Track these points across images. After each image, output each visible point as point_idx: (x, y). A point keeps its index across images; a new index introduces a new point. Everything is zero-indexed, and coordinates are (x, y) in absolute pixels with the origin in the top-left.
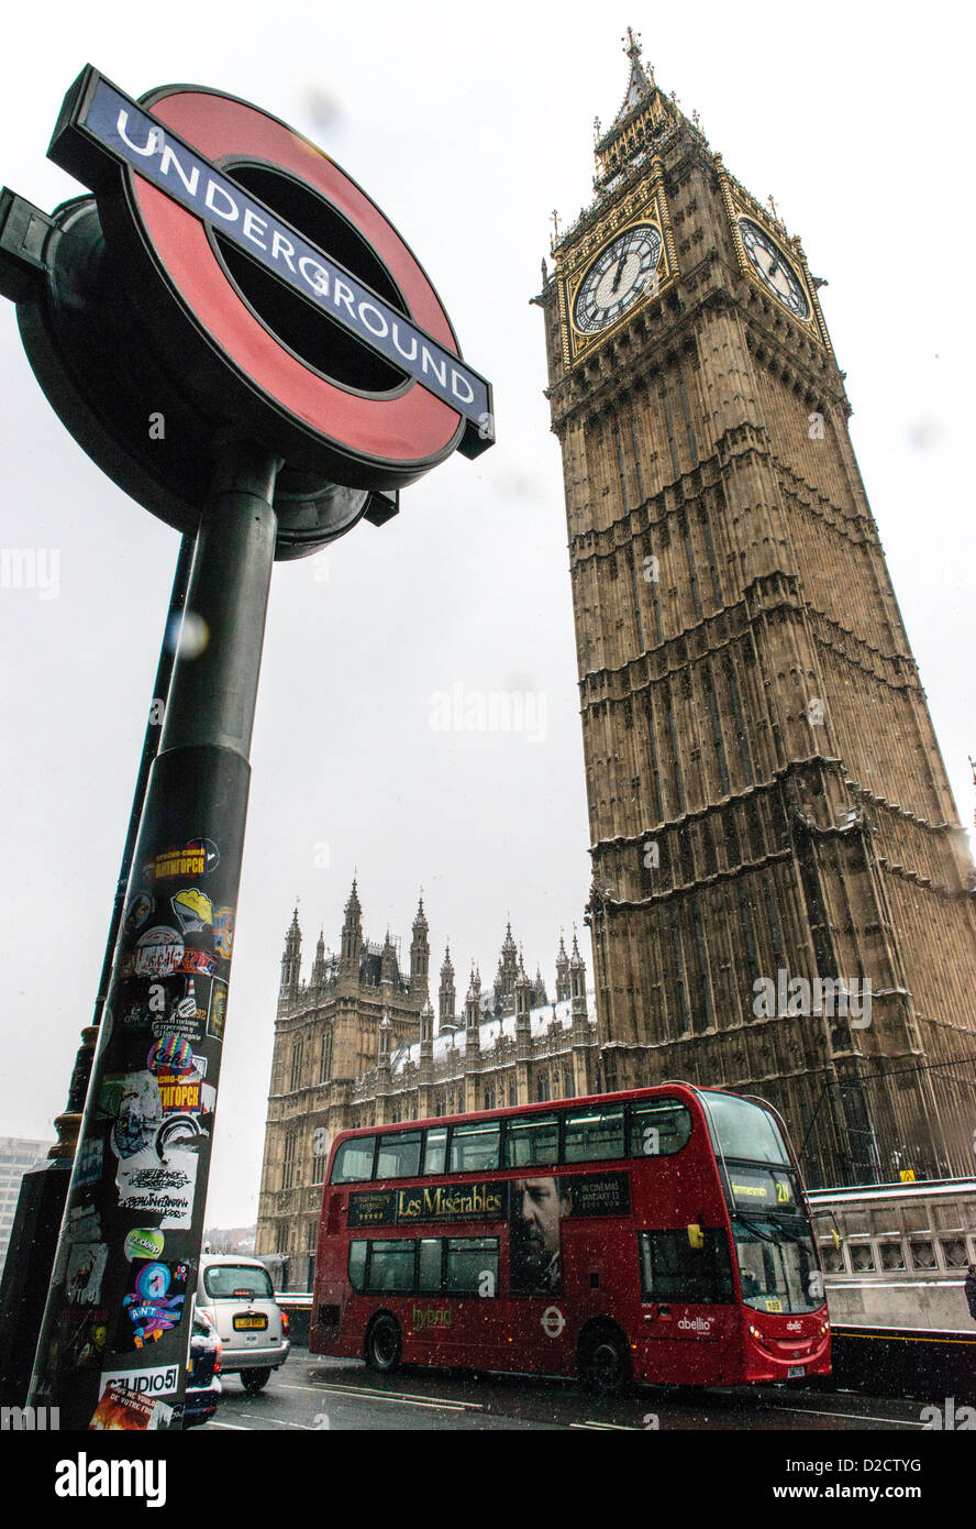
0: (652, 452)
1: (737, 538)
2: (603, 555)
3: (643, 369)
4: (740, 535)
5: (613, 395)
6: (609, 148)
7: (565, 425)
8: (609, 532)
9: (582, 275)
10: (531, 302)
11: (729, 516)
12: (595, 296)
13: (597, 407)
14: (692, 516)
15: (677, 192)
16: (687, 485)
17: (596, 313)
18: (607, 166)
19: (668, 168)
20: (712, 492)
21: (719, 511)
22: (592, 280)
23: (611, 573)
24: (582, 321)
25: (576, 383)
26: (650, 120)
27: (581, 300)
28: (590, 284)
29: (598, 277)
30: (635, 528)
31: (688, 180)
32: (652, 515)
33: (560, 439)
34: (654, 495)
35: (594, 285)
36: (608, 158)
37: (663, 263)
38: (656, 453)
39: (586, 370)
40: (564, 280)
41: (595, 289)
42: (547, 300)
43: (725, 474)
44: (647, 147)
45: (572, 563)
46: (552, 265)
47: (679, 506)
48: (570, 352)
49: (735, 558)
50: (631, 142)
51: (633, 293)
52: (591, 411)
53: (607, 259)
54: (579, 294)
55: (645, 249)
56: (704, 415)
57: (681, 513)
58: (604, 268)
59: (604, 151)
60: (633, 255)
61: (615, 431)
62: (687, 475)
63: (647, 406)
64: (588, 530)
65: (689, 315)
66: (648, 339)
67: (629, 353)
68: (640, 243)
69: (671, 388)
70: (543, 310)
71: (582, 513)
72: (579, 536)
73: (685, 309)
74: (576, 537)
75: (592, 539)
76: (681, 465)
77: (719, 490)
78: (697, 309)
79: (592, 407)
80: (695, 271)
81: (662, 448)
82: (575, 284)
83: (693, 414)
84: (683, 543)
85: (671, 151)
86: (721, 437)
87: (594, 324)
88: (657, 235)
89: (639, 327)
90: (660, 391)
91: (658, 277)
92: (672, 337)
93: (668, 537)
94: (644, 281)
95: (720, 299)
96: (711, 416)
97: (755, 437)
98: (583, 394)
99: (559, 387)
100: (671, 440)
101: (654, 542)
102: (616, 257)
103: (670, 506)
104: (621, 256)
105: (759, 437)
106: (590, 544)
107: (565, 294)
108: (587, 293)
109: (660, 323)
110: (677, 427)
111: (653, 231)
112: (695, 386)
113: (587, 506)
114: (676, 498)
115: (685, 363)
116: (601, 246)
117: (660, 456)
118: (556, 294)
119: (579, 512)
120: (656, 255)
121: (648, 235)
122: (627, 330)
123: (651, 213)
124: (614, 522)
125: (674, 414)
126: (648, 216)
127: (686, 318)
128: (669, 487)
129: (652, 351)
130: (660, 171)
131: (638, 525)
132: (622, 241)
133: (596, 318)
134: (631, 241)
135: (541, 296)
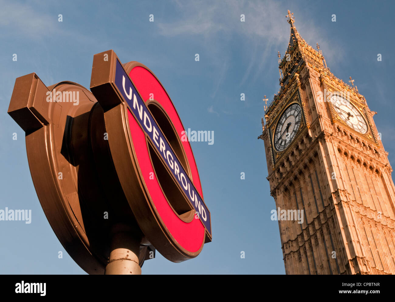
0: (308, 203)
2: (295, 251)
3: (301, 166)
5: (292, 178)
7: (275, 192)
8: (296, 240)
9: (276, 125)
10: (259, 138)
12: (281, 134)
13: (287, 183)
14: (325, 231)
15: (306, 88)
16: (322, 217)
17: (282, 142)
22: (279, 127)
23: (299, 259)
24: (277, 146)
25: (277, 172)
26: (297, 54)
27: (276, 136)
28: (279, 129)
29: (281, 126)
30: (306, 238)
31: (309, 83)
33: (275, 198)
35: (280, 131)
36: (284, 71)
37: (303, 120)
38: (310, 203)
39: (280, 168)
40: (269, 128)
42: (264, 136)
43: (333, 212)
45: (283, 255)
46: (265, 121)
47: (320, 227)
48: (274, 160)
51: (294, 133)
52: (285, 186)
53: (284, 118)
54: (275, 134)
55: (296, 114)
57: (321, 229)
58: (283, 122)
60: (292, 116)
61: (295, 193)
62: (321, 212)
63: (305, 182)
64: (288, 240)
65: (315, 141)
66: (301, 152)
67: (295, 159)
68: (294, 111)
69: (312, 174)
70: (263, 141)
71: (285, 232)
72: (285, 243)
73: (312, 140)
74: (284, 244)
75: (290, 244)
76: (319, 208)
77: (333, 219)
78: (316, 139)
79: (284, 184)
80: (314, 123)
81: (312, 200)
82: (273, 130)
83: (321, 184)
84: (323, 243)
85: (303, 70)
86: (330, 196)
87: (281, 147)
88: (300, 107)
89: (297, 148)
90: (309, 175)
91: (302, 126)
92: (309, 152)
93: (318, 241)
94: (297, 128)
95: (324, 135)
96: (326, 186)
97: (343, 195)
98: (281, 178)
99: (272, 175)
100: (315, 197)
101: (313, 244)
102: (287, 117)
103: (317, 227)
104: (288, 117)
105: (345, 194)
106: (289, 246)
107: (270, 134)
108: (278, 133)
109: (304, 146)
110: (316, 191)
111: (298, 106)
112: (320, 172)
113: (287, 228)
114: (319, 223)
115: (315, 162)
116: (281, 112)
117: (311, 204)
118: (267, 134)
119: (284, 232)
120: (300, 116)
121: (297, 107)
122: (293, 149)
123: (297, 98)
124: (298, 235)
125: (314, 185)
126: (296, 99)
127: (313, 144)
128: (316, 218)
129: (303, 158)
130: (298, 80)
131: (306, 236)
132: (288, 111)
133: (282, 145)
134: (291, 110)
135: (262, 135)
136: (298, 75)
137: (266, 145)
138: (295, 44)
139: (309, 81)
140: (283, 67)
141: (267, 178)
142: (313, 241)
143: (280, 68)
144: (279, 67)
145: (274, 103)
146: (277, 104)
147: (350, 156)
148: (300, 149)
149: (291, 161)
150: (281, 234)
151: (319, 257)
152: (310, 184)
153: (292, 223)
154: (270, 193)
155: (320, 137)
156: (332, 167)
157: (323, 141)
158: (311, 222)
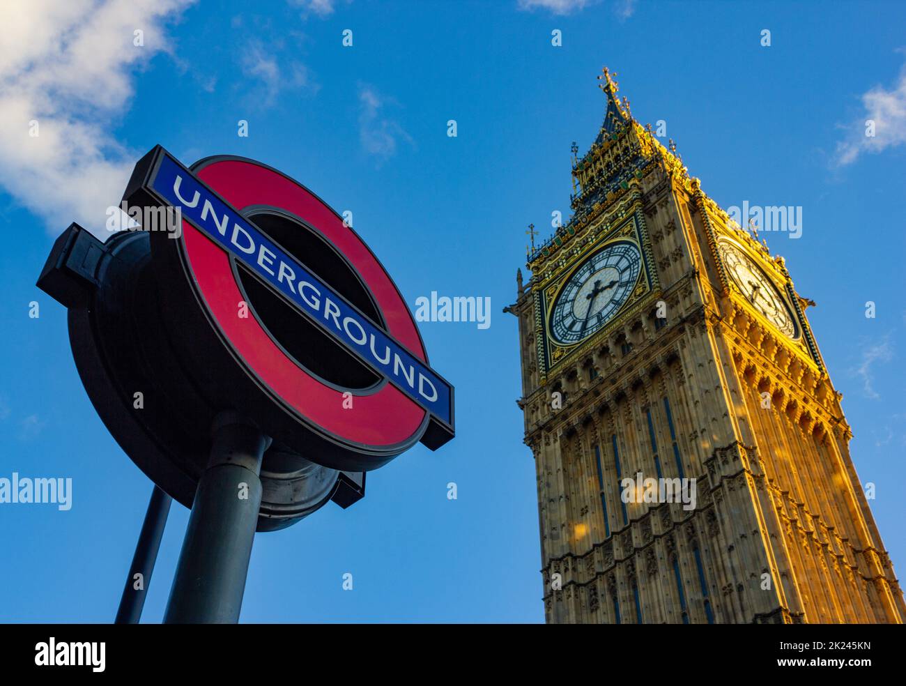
0: (636, 469)
1: (733, 568)
2: (582, 582)
3: (624, 381)
4: (736, 563)
5: (591, 408)
6: (587, 170)
7: (539, 437)
8: (589, 556)
9: (560, 287)
10: (506, 310)
11: (723, 543)
12: (572, 307)
13: (575, 419)
14: (681, 541)
15: (656, 212)
17: (573, 324)
18: (585, 187)
19: (645, 191)
20: (703, 515)
21: (711, 537)
22: (570, 291)
23: (591, 604)
24: (559, 331)
25: (552, 392)
26: (627, 148)
27: (558, 310)
28: (567, 296)
29: (575, 289)
30: (618, 553)
31: (667, 202)
32: (637, 540)
33: (534, 452)
34: (638, 518)
35: (571, 296)
36: (586, 181)
37: (643, 279)
38: (640, 470)
39: (563, 381)
40: (540, 291)
41: (573, 300)
42: (522, 309)
43: (716, 496)
44: (624, 171)
45: (545, 593)
46: (528, 276)
47: (667, 530)
48: (546, 362)
49: (731, 591)
50: (608, 166)
51: (612, 305)
52: (568, 424)
53: (585, 272)
54: (555, 304)
55: (624, 264)
56: (691, 431)
58: (582, 280)
59: (582, 173)
60: (612, 269)
61: (595, 446)
63: (629, 420)
64: (564, 553)
65: (672, 329)
66: (629, 351)
67: (609, 365)
68: (619, 258)
69: (654, 403)
70: (517, 318)
71: (557, 534)
72: (555, 559)
73: (665, 324)
74: (550, 560)
75: (570, 564)
77: (711, 514)
78: (679, 324)
79: (569, 419)
80: (676, 288)
81: (648, 465)
82: (552, 295)
83: (678, 430)
84: (673, 571)
87: (571, 334)
88: (636, 251)
89: (620, 339)
90: (643, 405)
91: (639, 291)
92: (654, 351)
93: (655, 564)
94: (624, 295)
95: (704, 315)
96: (699, 434)
97: (747, 458)
99: (533, 397)
100: (656, 458)
101: (640, 571)
102: (594, 271)
103: (657, 529)
104: (599, 270)
105: (752, 457)
106: (566, 570)
107: (541, 304)
108: (564, 303)
109: (642, 336)
110: (661, 444)
111: (632, 248)
112: (680, 402)
113: (563, 526)
114: (663, 521)
115: (667, 376)
116: (579, 259)
118: (533, 303)
119: (554, 532)
120: (635, 270)
121: (627, 251)
122: (607, 342)
123: (630, 231)
124: (594, 545)
125: (659, 429)
126: (627, 234)
127: (667, 333)
128: (656, 508)
129: (634, 364)
130: (635, 192)
131: (620, 549)
132: (601, 256)
133: (574, 329)
134: (610, 256)
135: (516, 305)
137: (523, 328)
138: (623, 129)
139: (667, 199)
141: (517, 401)
145: (557, 240)
146: (566, 242)
148: (628, 342)
149: (597, 369)
150: (543, 538)
151: (656, 605)
152: (645, 428)
153: (581, 513)
154: (524, 437)
155: (689, 319)
156: (722, 391)
157: (697, 331)
158: (640, 517)
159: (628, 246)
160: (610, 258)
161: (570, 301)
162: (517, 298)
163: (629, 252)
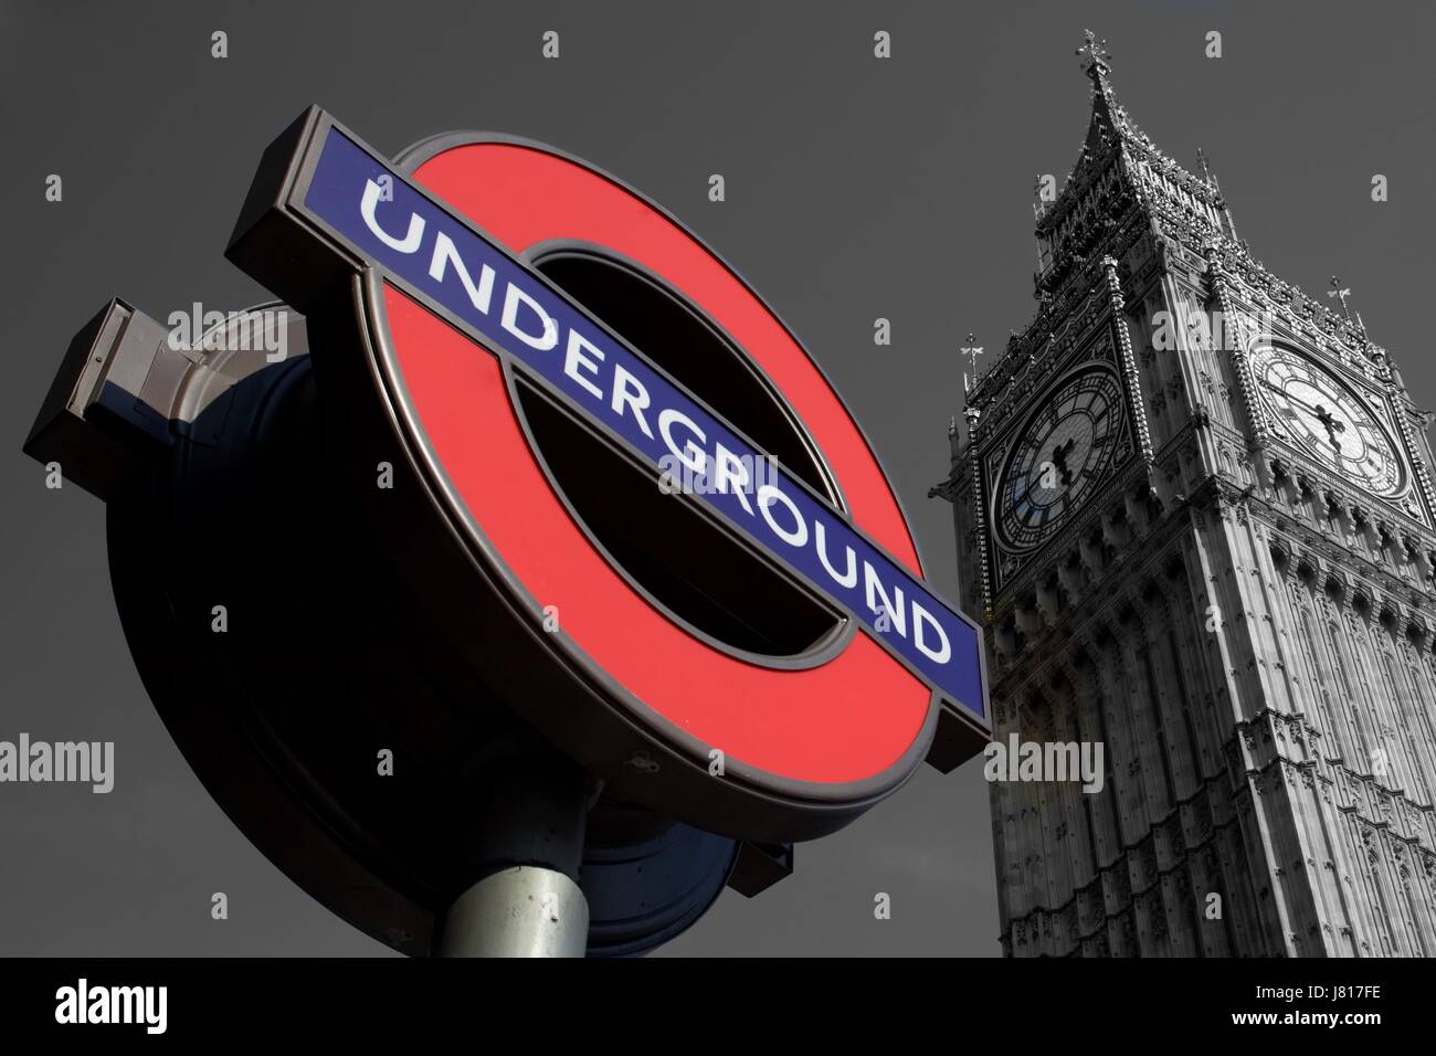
0: (1130, 759)
3: (1108, 610)
5: (1064, 656)
8: (1068, 909)
9: (1008, 450)
10: (933, 493)
11: (1254, 882)
12: (1028, 484)
13: (1039, 676)
14: (1197, 880)
15: (1143, 313)
16: (1188, 820)
17: (1030, 514)
18: (1056, 257)
19: (1133, 269)
20: (1228, 834)
21: (1241, 871)
22: (1023, 457)
24: (1010, 527)
25: (1004, 632)
27: (1007, 490)
28: (1020, 464)
29: (1031, 452)
30: (1111, 904)
31: (1160, 293)
34: (1135, 842)
36: (1057, 244)
37: (1125, 433)
38: (1137, 760)
39: (1018, 613)
40: (981, 458)
41: (1029, 472)
42: (956, 488)
43: (1241, 803)
47: (1178, 861)
48: (992, 584)
51: (1084, 480)
53: (1044, 422)
54: (1003, 481)
55: (1099, 406)
57: (1181, 872)
58: (1040, 436)
60: (1081, 416)
61: (1072, 720)
62: (1188, 802)
63: (1120, 674)
64: (1030, 908)
65: (1172, 516)
66: (1111, 558)
67: (1083, 584)
68: (1090, 396)
69: (1153, 644)
70: (951, 505)
71: (1021, 874)
72: (1018, 920)
73: (1163, 509)
74: (1011, 922)
75: (1040, 924)
76: (1178, 783)
77: (1237, 832)
78: (1181, 509)
79: (1031, 677)
80: (1175, 445)
81: (1148, 750)
82: (997, 465)
83: (1190, 689)
84: (1189, 931)
85: (1138, 243)
86: (1231, 736)
87: (1027, 533)
88: (1116, 384)
89: (1096, 539)
90: (1138, 648)
91: (1120, 454)
92: (1147, 556)
93: (1164, 920)
94: (1100, 461)
95: (1217, 491)
96: (1215, 698)
97: (1287, 734)
98: (1015, 655)
100: (1161, 738)
101: (1143, 933)
102: (1057, 420)
103: (1164, 860)
104: (1065, 418)
105: (1296, 732)
106: (1035, 935)
107: (982, 481)
108: (1016, 478)
109: (1128, 533)
110: (1166, 713)
111: (1110, 377)
112: (1191, 640)
113: (1029, 860)
114: (1173, 844)
115: (1171, 598)
116: (1034, 400)
117: (1144, 766)
118: (971, 480)
119: (1015, 872)
120: (1116, 417)
121: (1103, 383)
122: (1077, 544)
123: (1105, 348)
124: (1076, 891)
125: (1161, 689)
126: (1101, 353)
127: (1165, 525)
128: (1160, 825)
129: (1118, 579)
130: (1113, 280)
131: (1114, 897)
132: (1066, 394)
133: (1031, 524)
134: (1079, 393)
135: (947, 483)
136: (1115, 263)
137: (960, 522)
138: (1108, 151)
139: (1160, 286)
140: (1051, 232)
142: (1142, 919)
143: (1040, 235)
144: (1037, 233)
145: (1007, 364)
146: (1019, 369)
147: (1322, 580)
148: (1107, 544)
149: (1066, 591)
150: (1002, 882)
152: (1141, 686)
153: (1055, 837)
155: (1195, 500)
156: (1245, 622)
157: (1208, 518)
158: (1137, 840)
159: (1104, 375)
160: (1080, 396)
161: (1024, 473)
162: (950, 469)
163: (1106, 385)
